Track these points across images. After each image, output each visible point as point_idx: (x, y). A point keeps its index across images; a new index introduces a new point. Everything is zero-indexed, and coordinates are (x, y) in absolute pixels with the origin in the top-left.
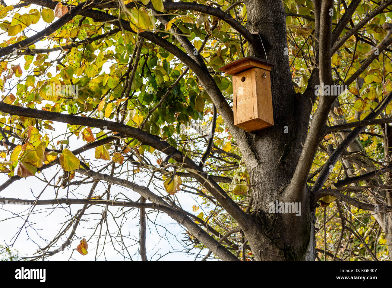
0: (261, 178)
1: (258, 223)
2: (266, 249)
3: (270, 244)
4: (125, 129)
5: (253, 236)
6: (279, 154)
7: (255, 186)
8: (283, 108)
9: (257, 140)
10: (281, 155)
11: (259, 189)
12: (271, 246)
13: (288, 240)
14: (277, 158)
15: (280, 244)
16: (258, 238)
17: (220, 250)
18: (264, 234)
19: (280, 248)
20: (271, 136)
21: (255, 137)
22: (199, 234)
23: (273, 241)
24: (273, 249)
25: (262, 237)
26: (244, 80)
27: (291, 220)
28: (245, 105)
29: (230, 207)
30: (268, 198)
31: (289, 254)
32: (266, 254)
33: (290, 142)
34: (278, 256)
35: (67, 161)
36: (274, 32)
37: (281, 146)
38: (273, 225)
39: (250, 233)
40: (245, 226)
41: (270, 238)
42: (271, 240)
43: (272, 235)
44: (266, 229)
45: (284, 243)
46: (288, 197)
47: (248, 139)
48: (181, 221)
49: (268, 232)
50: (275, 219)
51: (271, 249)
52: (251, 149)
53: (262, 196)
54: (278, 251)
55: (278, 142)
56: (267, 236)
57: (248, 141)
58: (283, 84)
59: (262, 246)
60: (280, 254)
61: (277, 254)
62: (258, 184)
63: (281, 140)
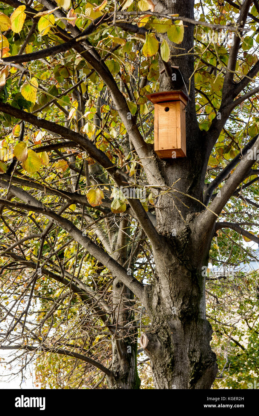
0: (169, 203)
1: (170, 244)
2: (176, 269)
3: (180, 265)
4: (81, 140)
5: (165, 255)
6: (187, 183)
7: (163, 209)
8: (191, 142)
9: (167, 167)
10: (189, 185)
11: (167, 213)
12: (181, 267)
13: (195, 263)
14: (186, 187)
15: (189, 266)
16: (169, 258)
17: (111, 262)
18: (175, 255)
19: (188, 270)
20: (181, 166)
21: (165, 164)
22: (89, 245)
23: (183, 263)
24: (182, 269)
25: (173, 258)
26: (167, 110)
27: (200, 245)
28: (168, 133)
29: (149, 226)
30: (176, 222)
31: (196, 276)
32: (175, 274)
33: (198, 174)
34: (185, 277)
35: (28, 162)
36: (188, 69)
37: (190, 177)
38: (184, 248)
39: (162, 253)
40: (158, 246)
41: (181, 260)
42: (182, 261)
43: (182, 257)
44: (178, 251)
45: (192, 265)
46: (201, 225)
47: (159, 164)
48: (69, 229)
49: (179, 254)
50: (186, 243)
51: (180, 269)
52: (161, 174)
53: (169, 219)
54: (186, 272)
55: (188, 173)
56: (178, 257)
57: (159, 166)
58: (192, 119)
59: (172, 265)
60: (188, 275)
61: (185, 274)
62: (167, 208)
63: (190, 171)
